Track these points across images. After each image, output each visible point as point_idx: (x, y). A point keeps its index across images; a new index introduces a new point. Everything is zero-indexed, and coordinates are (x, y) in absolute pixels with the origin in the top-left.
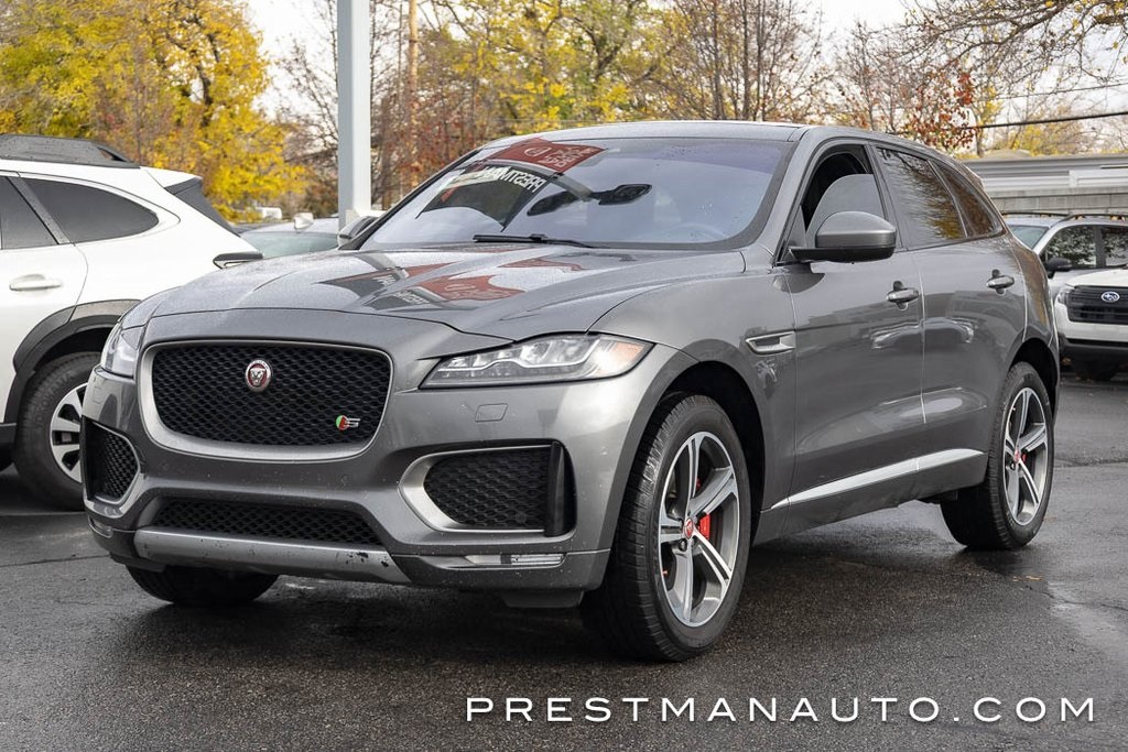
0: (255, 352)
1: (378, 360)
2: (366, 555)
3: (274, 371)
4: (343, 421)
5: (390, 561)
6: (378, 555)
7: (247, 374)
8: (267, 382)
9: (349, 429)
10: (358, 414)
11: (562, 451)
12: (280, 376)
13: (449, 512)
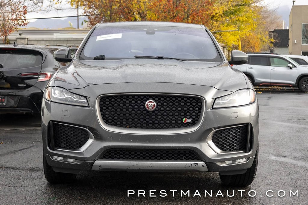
0: (148, 97)
1: (197, 99)
2: (197, 164)
3: (157, 104)
4: (185, 120)
5: (205, 165)
6: (201, 164)
7: (146, 105)
8: (155, 107)
9: (187, 122)
10: (191, 117)
11: (250, 124)
12: (160, 106)
13: (220, 148)
